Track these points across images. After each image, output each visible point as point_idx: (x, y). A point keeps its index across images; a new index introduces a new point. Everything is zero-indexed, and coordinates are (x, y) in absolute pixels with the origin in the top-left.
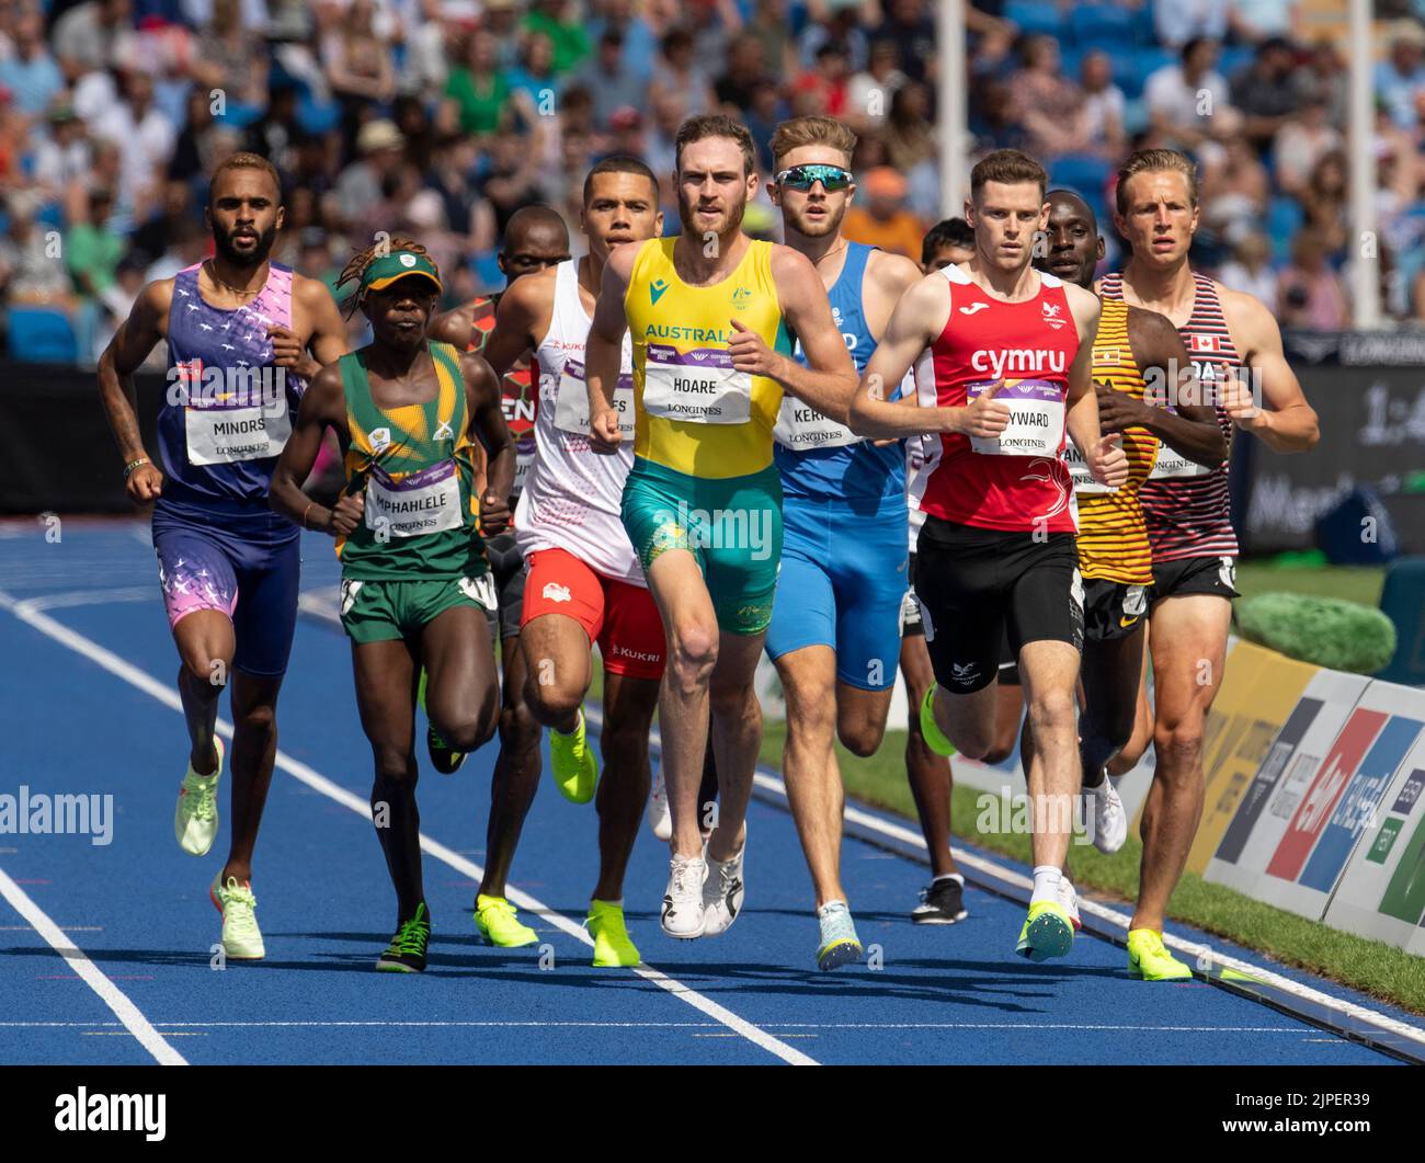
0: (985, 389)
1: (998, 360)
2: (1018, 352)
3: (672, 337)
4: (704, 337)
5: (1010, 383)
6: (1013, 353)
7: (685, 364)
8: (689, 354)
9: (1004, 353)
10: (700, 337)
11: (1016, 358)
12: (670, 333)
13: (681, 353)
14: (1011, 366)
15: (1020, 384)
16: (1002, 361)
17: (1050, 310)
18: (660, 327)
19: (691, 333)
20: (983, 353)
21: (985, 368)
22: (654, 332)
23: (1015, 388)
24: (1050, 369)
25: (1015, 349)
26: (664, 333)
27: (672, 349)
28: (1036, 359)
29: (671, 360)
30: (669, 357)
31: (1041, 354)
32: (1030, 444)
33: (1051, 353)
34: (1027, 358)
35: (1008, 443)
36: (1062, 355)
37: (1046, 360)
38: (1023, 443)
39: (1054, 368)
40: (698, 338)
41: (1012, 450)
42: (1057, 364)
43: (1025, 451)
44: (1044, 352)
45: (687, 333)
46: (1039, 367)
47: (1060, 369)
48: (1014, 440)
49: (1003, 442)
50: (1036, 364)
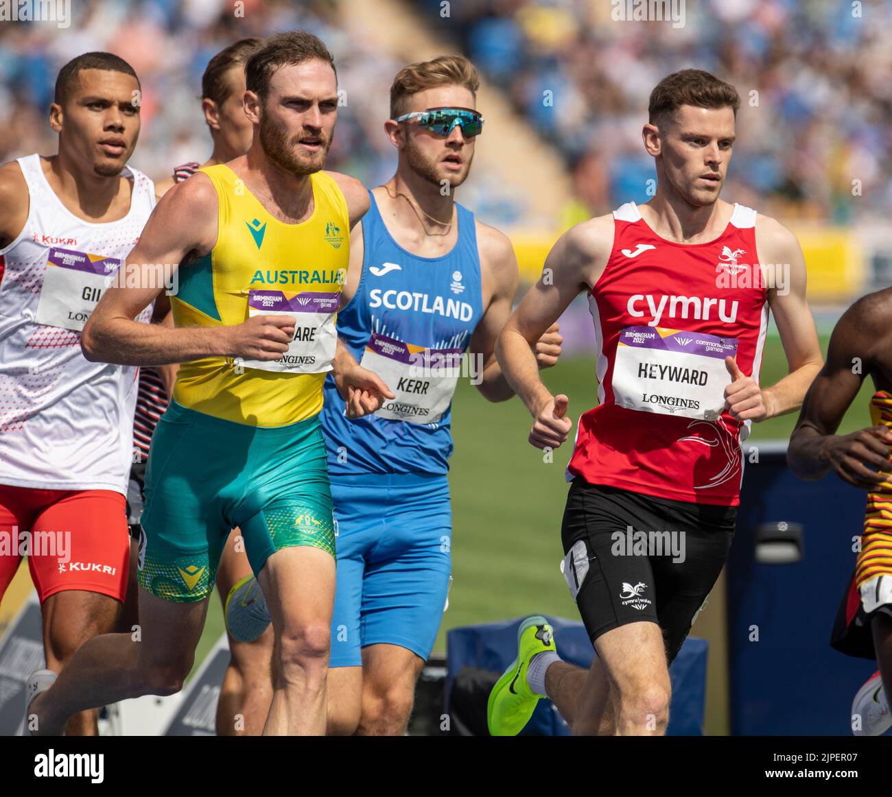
0: (638, 337)
1: (657, 305)
2: (683, 299)
4: (309, 279)
5: (664, 332)
6: (674, 300)
7: (291, 310)
8: (294, 299)
9: (664, 299)
10: (305, 278)
11: (679, 305)
13: (288, 298)
14: (672, 314)
15: (677, 335)
16: (662, 307)
19: (297, 276)
20: (641, 297)
21: (641, 314)
22: (262, 279)
23: (671, 338)
24: (718, 319)
25: (677, 295)
28: (703, 307)
29: (277, 306)
30: (276, 303)
31: (709, 303)
32: (679, 404)
33: (723, 303)
34: (692, 307)
35: (654, 399)
36: (735, 304)
37: (714, 311)
38: (670, 402)
39: (724, 319)
40: (303, 280)
41: (657, 408)
42: (728, 314)
43: (672, 411)
44: (714, 301)
45: (293, 276)
46: (706, 317)
47: (732, 320)
48: (661, 397)
49: (648, 398)
50: (702, 313)
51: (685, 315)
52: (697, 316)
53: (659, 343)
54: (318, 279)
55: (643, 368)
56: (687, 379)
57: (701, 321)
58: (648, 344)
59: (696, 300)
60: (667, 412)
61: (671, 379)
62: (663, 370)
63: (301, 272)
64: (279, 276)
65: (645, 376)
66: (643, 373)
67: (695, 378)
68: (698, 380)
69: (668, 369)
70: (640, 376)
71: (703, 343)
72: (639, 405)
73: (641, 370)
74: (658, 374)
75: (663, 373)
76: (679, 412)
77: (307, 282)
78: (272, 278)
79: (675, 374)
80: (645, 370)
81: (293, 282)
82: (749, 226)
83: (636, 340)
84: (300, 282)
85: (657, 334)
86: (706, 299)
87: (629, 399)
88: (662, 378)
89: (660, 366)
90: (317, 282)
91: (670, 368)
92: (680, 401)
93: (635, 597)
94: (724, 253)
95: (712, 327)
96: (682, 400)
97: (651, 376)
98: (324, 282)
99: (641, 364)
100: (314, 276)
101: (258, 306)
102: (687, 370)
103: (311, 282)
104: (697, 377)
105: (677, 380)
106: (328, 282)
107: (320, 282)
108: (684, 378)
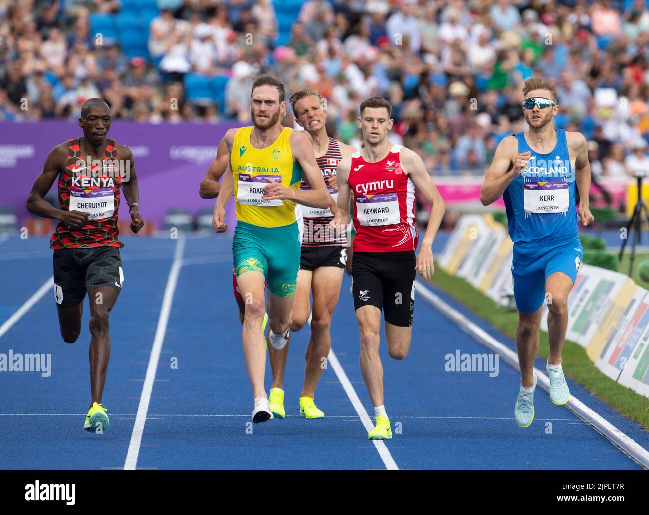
0: (361, 199)
2: (374, 183)
4: (260, 170)
5: (369, 196)
9: (368, 184)
11: (373, 186)
14: (371, 189)
15: (374, 197)
16: (367, 188)
18: (243, 166)
19: (255, 169)
20: (360, 185)
21: (361, 191)
22: (241, 168)
23: (372, 198)
24: (387, 188)
25: (372, 181)
26: (244, 168)
27: (248, 176)
28: (381, 185)
30: (247, 179)
31: (383, 182)
32: (379, 221)
33: (387, 182)
34: (377, 185)
35: (371, 221)
36: (392, 182)
37: (385, 185)
38: (376, 221)
41: (372, 224)
42: (390, 185)
44: (384, 182)
46: (382, 188)
48: (373, 220)
49: (368, 221)
50: (381, 187)
51: (375, 189)
52: (380, 188)
53: (368, 201)
57: (381, 190)
58: (364, 202)
59: (378, 183)
60: (376, 225)
61: (374, 213)
65: (366, 213)
71: (383, 198)
72: (367, 224)
75: (371, 212)
76: (380, 224)
79: (375, 211)
80: (366, 211)
82: (397, 152)
83: (361, 201)
85: (367, 197)
86: (382, 182)
87: (363, 222)
89: (370, 209)
91: (373, 209)
93: (364, 296)
94: (388, 163)
95: (386, 191)
97: (368, 213)
99: (364, 209)
105: (377, 213)
106: (270, 172)
108: (379, 212)
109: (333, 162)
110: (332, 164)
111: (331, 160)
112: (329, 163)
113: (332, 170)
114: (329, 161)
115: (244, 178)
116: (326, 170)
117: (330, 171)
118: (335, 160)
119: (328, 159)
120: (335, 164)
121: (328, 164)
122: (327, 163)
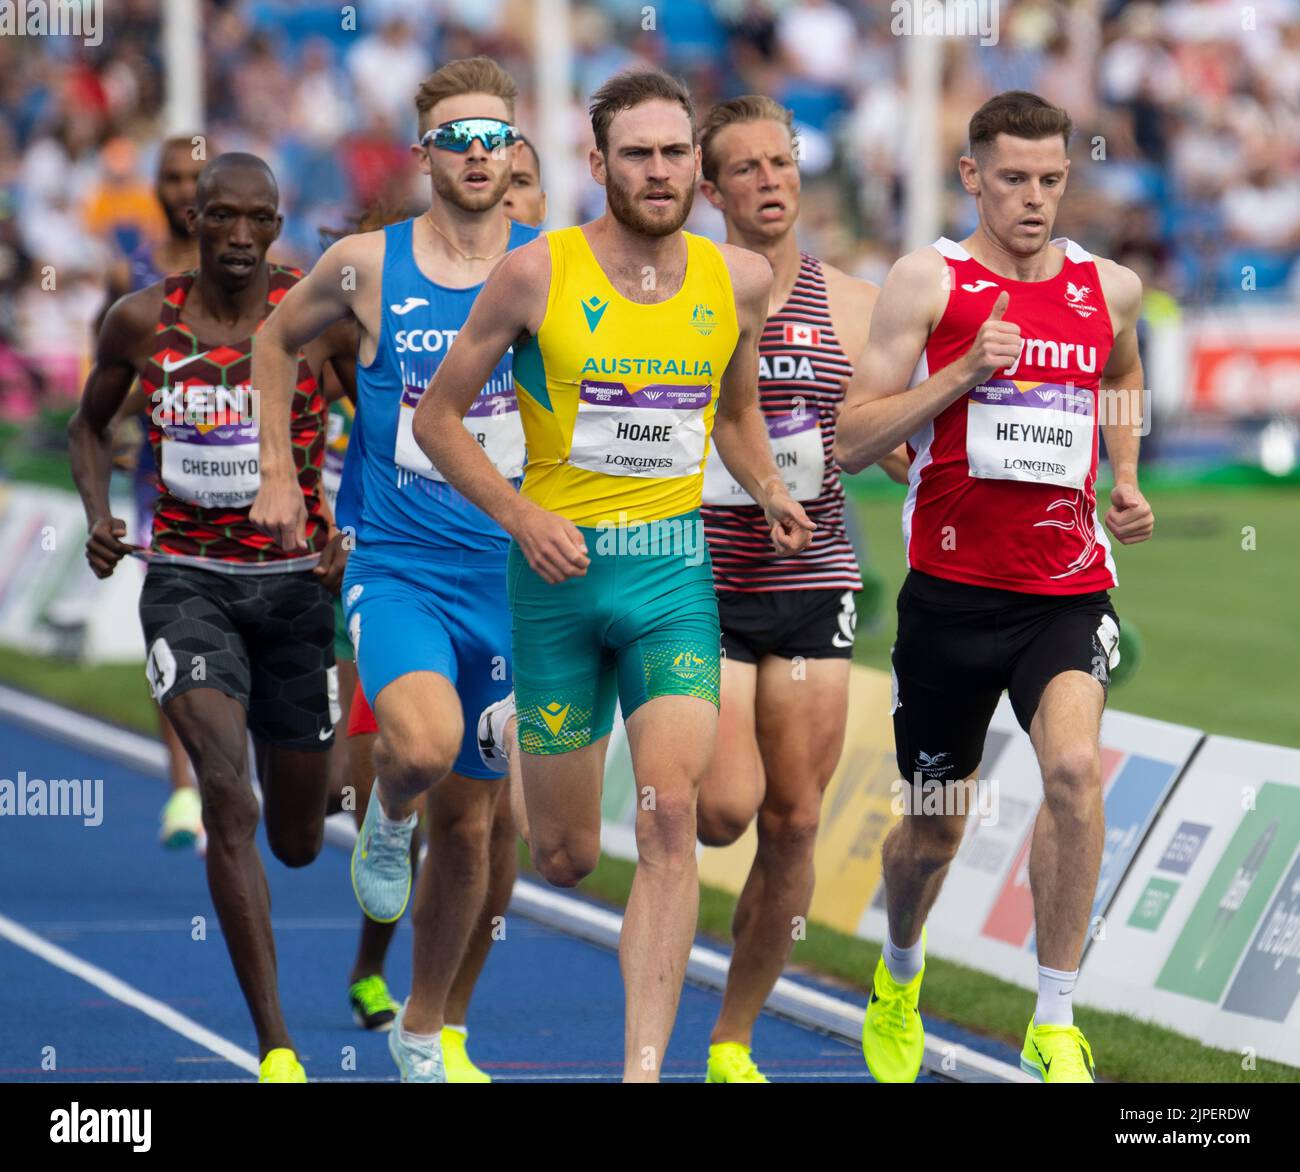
0: (993, 393)
2: (1039, 343)
3: (621, 372)
4: (661, 370)
5: (1024, 386)
7: (635, 405)
10: (656, 369)
11: (1036, 350)
12: (618, 367)
14: (1029, 361)
15: (1038, 389)
17: (1076, 292)
18: (604, 361)
19: (644, 366)
22: (595, 368)
23: (1033, 391)
24: (1077, 368)
25: (1034, 338)
28: (1060, 353)
31: (1066, 348)
32: (1046, 468)
33: (1080, 349)
34: (1049, 352)
35: (1017, 465)
36: (1093, 351)
37: (1072, 356)
38: (1036, 467)
39: (1083, 367)
40: (653, 370)
41: (1022, 475)
42: (1087, 362)
43: (1039, 478)
44: (1071, 347)
45: (639, 365)
46: (1065, 365)
47: (1091, 369)
48: (1025, 462)
49: (1010, 463)
50: (1060, 360)
51: (1041, 362)
52: (1055, 363)
53: (1019, 399)
54: (675, 370)
55: (1002, 428)
56: (1053, 439)
57: (1059, 369)
58: (1004, 401)
59: (1052, 344)
60: (1034, 479)
61: (1035, 440)
62: (1025, 429)
63: (650, 361)
64: (617, 365)
65: (1005, 438)
66: (1002, 434)
67: (1061, 439)
68: (1064, 440)
69: (1031, 429)
70: (998, 438)
72: (1000, 474)
73: (999, 431)
74: (1019, 434)
75: (1025, 433)
76: (1047, 478)
77: (658, 372)
78: (609, 367)
79: (1040, 435)
80: (1005, 432)
81: (639, 371)
83: (990, 396)
84: (649, 372)
85: (1015, 388)
86: (1063, 345)
87: (987, 466)
88: (1025, 440)
89: (1022, 426)
90: (673, 373)
91: (1033, 427)
92: (1046, 465)
94: (1070, 292)
95: (1072, 377)
96: (1049, 464)
97: (1012, 438)
98: (683, 373)
99: (999, 425)
100: (668, 366)
101: (591, 399)
102: (1052, 429)
103: (665, 373)
104: (1061, 437)
105: (1042, 441)
106: (690, 374)
107: (677, 373)
108: (1049, 439)
109: (802, 336)
110: (797, 341)
111: (797, 328)
112: (790, 338)
113: (798, 359)
114: (790, 331)
115: (603, 394)
116: (777, 361)
117: (791, 362)
118: (807, 329)
119: (786, 325)
120: (807, 342)
121: (785, 342)
122: (781, 337)
